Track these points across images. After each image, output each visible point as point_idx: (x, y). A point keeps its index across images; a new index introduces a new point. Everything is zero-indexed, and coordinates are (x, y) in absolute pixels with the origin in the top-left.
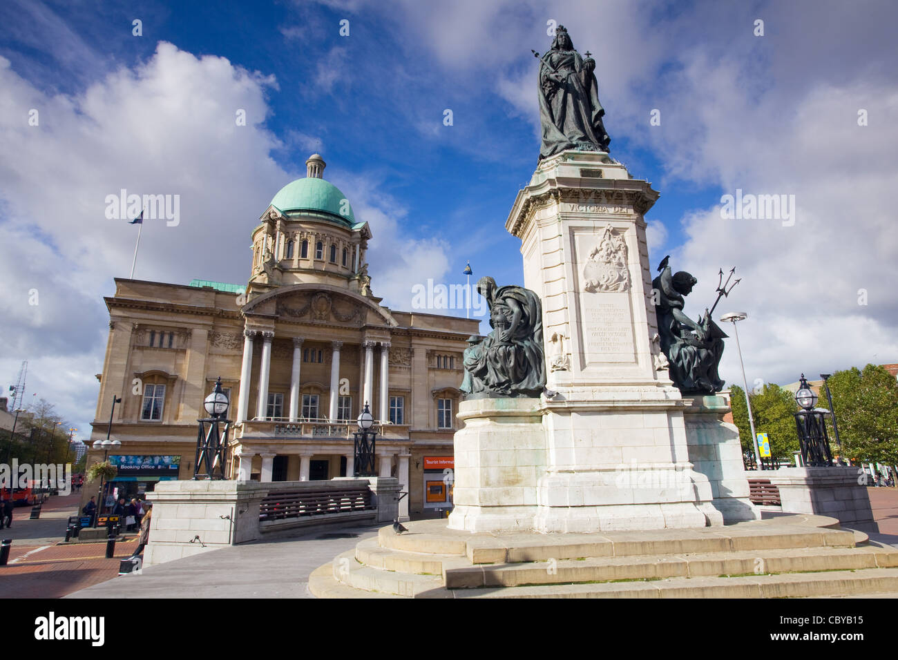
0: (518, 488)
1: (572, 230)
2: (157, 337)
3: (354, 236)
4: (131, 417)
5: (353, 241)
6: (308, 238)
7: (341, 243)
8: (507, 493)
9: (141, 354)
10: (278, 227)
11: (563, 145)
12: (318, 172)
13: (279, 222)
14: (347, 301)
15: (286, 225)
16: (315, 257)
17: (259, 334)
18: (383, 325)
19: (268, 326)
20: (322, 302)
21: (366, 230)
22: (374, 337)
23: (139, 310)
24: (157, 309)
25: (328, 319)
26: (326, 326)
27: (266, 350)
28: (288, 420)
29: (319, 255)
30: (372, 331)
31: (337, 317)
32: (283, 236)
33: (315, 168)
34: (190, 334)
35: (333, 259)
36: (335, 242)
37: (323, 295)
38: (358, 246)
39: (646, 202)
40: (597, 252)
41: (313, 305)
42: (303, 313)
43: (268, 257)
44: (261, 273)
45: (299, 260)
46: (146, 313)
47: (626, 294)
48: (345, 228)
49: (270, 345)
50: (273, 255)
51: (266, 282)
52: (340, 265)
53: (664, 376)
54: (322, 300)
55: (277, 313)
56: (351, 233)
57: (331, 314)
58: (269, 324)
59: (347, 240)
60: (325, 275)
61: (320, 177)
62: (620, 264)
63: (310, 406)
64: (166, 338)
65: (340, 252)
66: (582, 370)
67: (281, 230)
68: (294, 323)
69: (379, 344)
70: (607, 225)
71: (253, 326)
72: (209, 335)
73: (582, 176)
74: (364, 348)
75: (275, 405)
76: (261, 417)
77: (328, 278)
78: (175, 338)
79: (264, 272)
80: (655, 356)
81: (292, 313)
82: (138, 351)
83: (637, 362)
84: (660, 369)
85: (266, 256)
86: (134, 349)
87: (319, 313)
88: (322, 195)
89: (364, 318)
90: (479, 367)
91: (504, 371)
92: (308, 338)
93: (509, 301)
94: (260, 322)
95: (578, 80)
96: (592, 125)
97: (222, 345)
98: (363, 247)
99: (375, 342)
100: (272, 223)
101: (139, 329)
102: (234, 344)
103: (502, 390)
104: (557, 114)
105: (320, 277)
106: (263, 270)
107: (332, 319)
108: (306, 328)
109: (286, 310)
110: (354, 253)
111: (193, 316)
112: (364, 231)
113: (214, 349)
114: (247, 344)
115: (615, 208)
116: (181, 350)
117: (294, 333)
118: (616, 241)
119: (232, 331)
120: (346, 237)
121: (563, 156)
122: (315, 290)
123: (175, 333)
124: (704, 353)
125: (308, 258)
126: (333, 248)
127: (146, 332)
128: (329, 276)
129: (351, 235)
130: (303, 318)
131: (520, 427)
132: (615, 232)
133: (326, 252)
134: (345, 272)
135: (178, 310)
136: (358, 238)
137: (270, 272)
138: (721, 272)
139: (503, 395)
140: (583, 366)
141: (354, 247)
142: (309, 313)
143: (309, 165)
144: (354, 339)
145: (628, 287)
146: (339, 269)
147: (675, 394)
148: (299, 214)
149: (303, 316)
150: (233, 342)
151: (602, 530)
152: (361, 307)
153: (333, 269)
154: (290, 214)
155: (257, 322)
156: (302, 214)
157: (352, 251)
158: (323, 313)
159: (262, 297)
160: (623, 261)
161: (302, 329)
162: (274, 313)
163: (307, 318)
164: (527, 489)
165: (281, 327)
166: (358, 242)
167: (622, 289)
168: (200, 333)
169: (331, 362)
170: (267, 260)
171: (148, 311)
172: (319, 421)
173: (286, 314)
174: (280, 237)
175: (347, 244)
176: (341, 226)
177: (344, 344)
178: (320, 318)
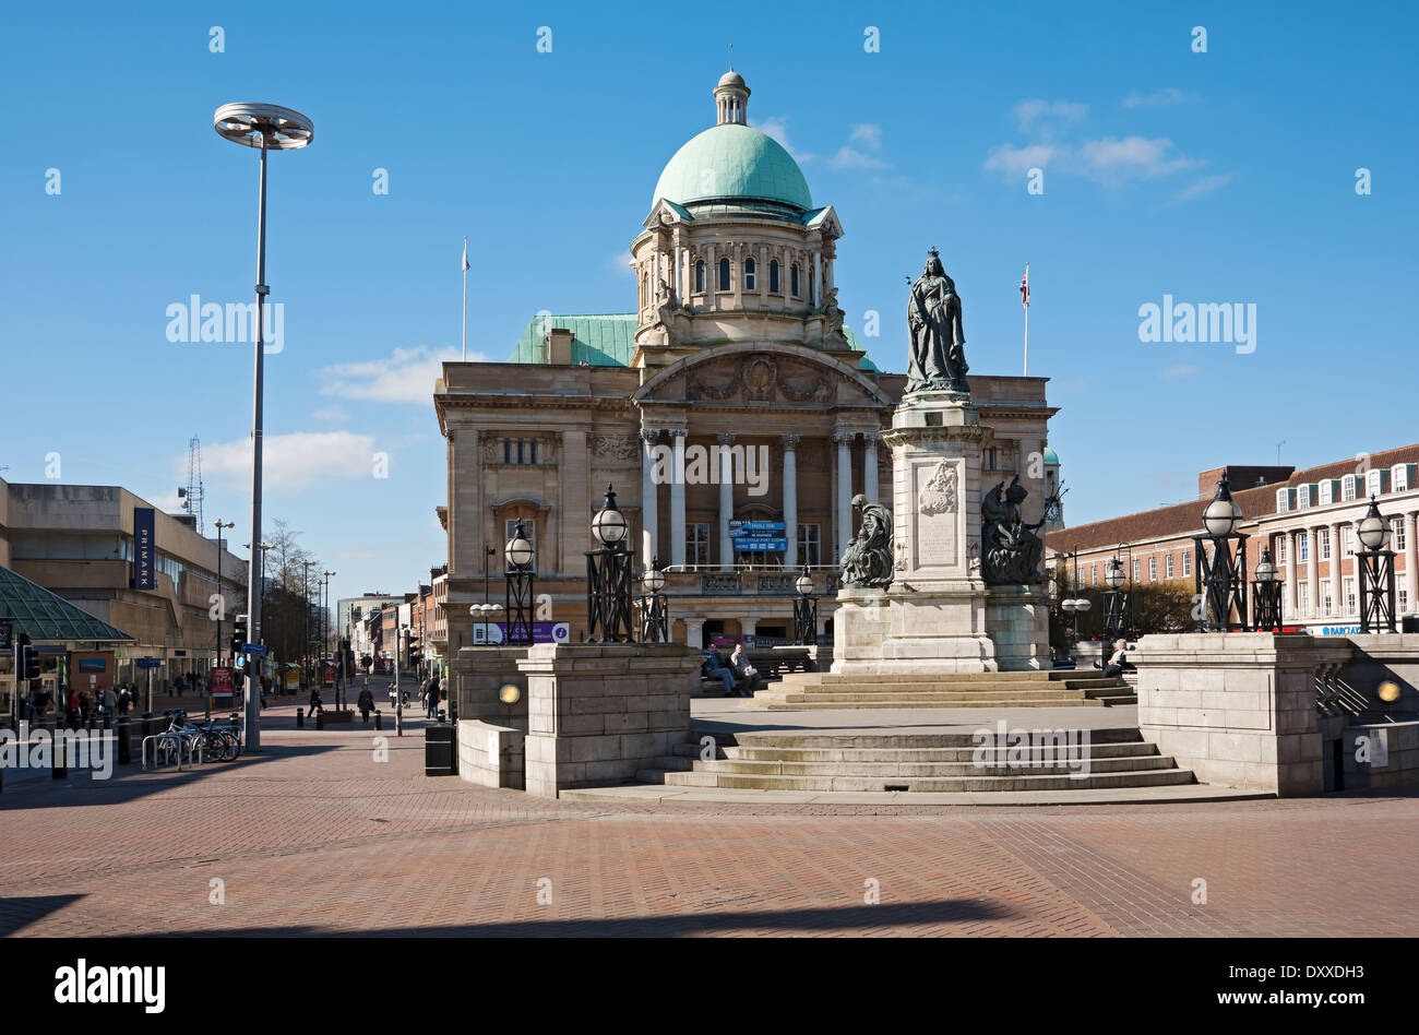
1: (915, 467)
2: (514, 448)
3: (809, 238)
4: (495, 569)
5: (809, 248)
6: (730, 255)
7: (787, 254)
9: (495, 476)
10: (676, 240)
11: (920, 384)
12: (738, 107)
13: (676, 231)
14: (801, 364)
15: (689, 232)
16: (743, 287)
17: (664, 432)
18: (865, 403)
19: (676, 420)
20: (759, 376)
21: (832, 222)
22: (851, 426)
23: (483, 409)
24: (510, 406)
25: (771, 398)
26: (770, 411)
28: (720, 568)
29: (750, 284)
30: (847, 414)
31: (789, 395)
32: (686, 254)
33: (731, 103)
34: (561, 440)
35: (774, 287)
36: (776, 255)
38: (818, 256)
40: (933, 482)
41: (745, 377)
42: (730, 391)
43: (665, 296)
44: (656, 326)
45: (717, 297)
46: (493, 413)
48: (794, 226)
50: (672, 292)
51: (666, 343)
52: (788, 295)
54: (760, 368)
55: (690, 396)
56: (804, 233)
57: (777, 391)
58: (678, 417)
59: (798, 247)
60: (762, 319)
61: (741, 121)
62: (950, 492)
64: (527, 449)
65: (785, 274)
66: (915, 570)
67: (681, 245)
68: (717, 410)
69: (859, 436)
71: (653, 422)
72: (588, 440)
73: (926, 421)
74: (836, 444)
75: (696, 543)
76: (678, 565)
77: (769, 323)
78: (540, 448)
79: (660, 324)
80: (971, 560)
81: (713, 392)
82: (490, 472)
83: (956, 563)
84: (973, 569)
85: (661, 295)
86: (484, 469)
87: (756, 389)
88: (748, 166)
89: (833, 393)
91: (865, 571)
92: (741, 432)
93: (872, 518)
94: (665, 414)
97: (608, 454)
98: (828, 254)
99: (853, 434)
100: (665, 231)
101: (486, 438)
102: (626, 451)
103: (865, 583)
106: (659, 320)
107: (780, 396)
108: (737, 416)
109: (702, 389)
110: (813, 268)
111: (561, 411)
112: (829, 227)
113: (598, 461)
114: (648, 452)
116: (550, 465)
117: (718, 428)
118: (948, 473)
119: (622, 431)
120: (797, 242)
122: (747, 352)
123: (538, 440)
125: (731, 291)
126: (774, 266)
127: (497, 442)
128: (770, 319)
129: (804, 237)
130: (732, 400)
132: (948, 466)
133: (762, 275)
134: (797, 307)
135: (539, 405)
136: (817, 241)
137: (670, 322)
139: (865, 586)
140: (916, 567)
141: (811, 260)
142: (739, 392)
143: (720, 97)
144: (817, 428)
145: (954, 509)
146: (788, 302)
148: (708, 208)
149: (729, 396)
150: (625, 447)
152: (827, 374)
153: (775, 305)
154: (694, 211)
155: (657, 414)
156: (715, 208)
157: (807, 265)
158: (764, 389)
159: (664, 373)
160: (952, 488)
161: (731, 418)
162: (684, 398)
163: (737, 401)
165: (696, 418)
166: (818, 249)
167: (950, 512)
168: (575, 437)
169: (782, 467)
170: (664, 301)
171: (496, 410)
172: (769, 569)
173: (704, 396)
174: (681, 256)
175: (798, 254)
176: (785, 224)
177: (802, 439)
178: (760, 399)
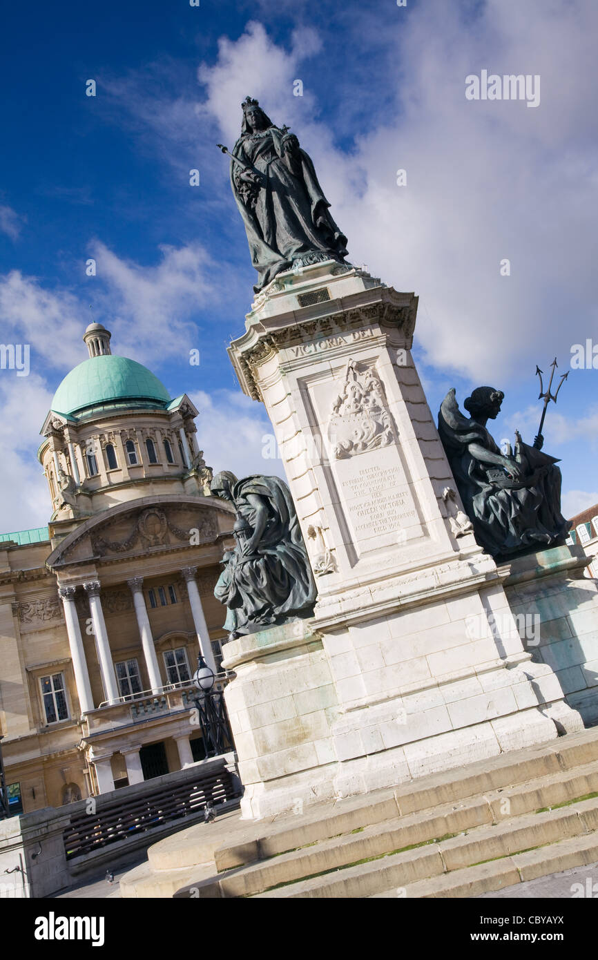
0: (306, 745)
1: (302, 384)
3: (173, 419)
5: (174, 426)
6: (112, 441)
7: (158, 433)
8: (294, 755)
10: (67, 438)
11: (276, 267)
12: (103, 347)
13: (66, 431)
14: (185, 510)
15: (77, 431)
16: (127, 463)
17: (80, 589)
19: (89, 574)
20: (153, 525)
21: (188, 406)
25: (167, 542)
26: (167, 552)
27: (95, 606)
28: (151, 693)
29: (133, 459)
32: (78, 448)
33: (97, 342)
35: (153, 459)
36: (149, 435)
37: (151, 511)
38: (182, 431)
39: (400, 311)
40: (341, 401)
41: (141, 529)
42: (131, 543)
43: (66, 481)
44: (62, 506)
45: (107, 473)
47: (393, 447)
48: (157, 412)
49: (98, 599)
50: (71, 478)
51: (72, 517)
52: (165, 463)
53: (469, 543)
54: (152, 520)
55: (96, 553)
56: (168, 416)
57: (170, 535)
58: (90, 572)
59: (165, 427)
60: (148, 484)
61: (107, 353)
62: (376, 409)
63: (177, 665)
65: (159, 447)
66: (352, 566)
67: (72, 441)
68: (123, 561)
70: (346, 361)
71: (68, 581)
72: (14, 610)
73: (302, 305)
75: (129, 677)
76: (111, 699)
77: (153, 486)
79: (65, 503)
80: (451, 520)
81: (116, 548)
83: (426, 533)
84: (460, 536)
85: (63, 482)
87: (152, 537)
88: (115, 376)
89: (215, 526)
90: (231, 595)
91: (259, 594)
92: (147, 574)
93: (251, 498)
94: (77, 573)
95: (282, 168)
96: (312, 225)
97: (34, 618)
98: (191, 430)
100: (58, 434)
102: (50, 612)
103: (266, 617)
104: (264, 224)
105: (142, 487)
106: (63, 501)
107: (173, 539)
108: (141, 562)
109: (106, 546)
110: (180, 441)
112: (185, 408)
113: (25, 626)
114: (68, 607)
115: (354, 334)
117: (125, 574)
118: (364, 379)
119: (43, 596)
120: (165, 423)
121: (277, 283)
122: (139, 508)
124: (522, 494)
125: (119, 468)
126: (149, 444)
128: (154, 483)
129: (169, 419)
130: (134, 549)
131: (296, 661)
132: (361, 367)
133: (140, 452)
134: (174, 471)
136: (180, 420)
137: (73, 501)
138: (538, 371)
139: (267, 624)
140: (353, 560)
141: (178, 434)
142: (139, 541)
143: (87, 340)
144: (208, 558)
145: (394, 436)
146: (166, 469)
147: (486, 564)
148: (90, 411)
149: (133, 548)
150: (48, 609)
151: (414, 776)
152: (208, 513)
153: (156, 472)
154: (79, 416)
155: (71, 573)
156: (95, 410)
157: (175, 440)
158: (158, 536)
159: (70, 539)
160: (379, 403)
161: (137, 566)
162: (92, 555)
163: (139, 549)
164: (318, 744)
165: (106, 570)
166: (181, 426)
167: (386, 442)
169: (188, 597)
170: (65, 486)
173: (109, 551)
174: (74, 451)
175: (166, 432)
176: (151, 411)
177: (199, 569)
178: (157, 544)
